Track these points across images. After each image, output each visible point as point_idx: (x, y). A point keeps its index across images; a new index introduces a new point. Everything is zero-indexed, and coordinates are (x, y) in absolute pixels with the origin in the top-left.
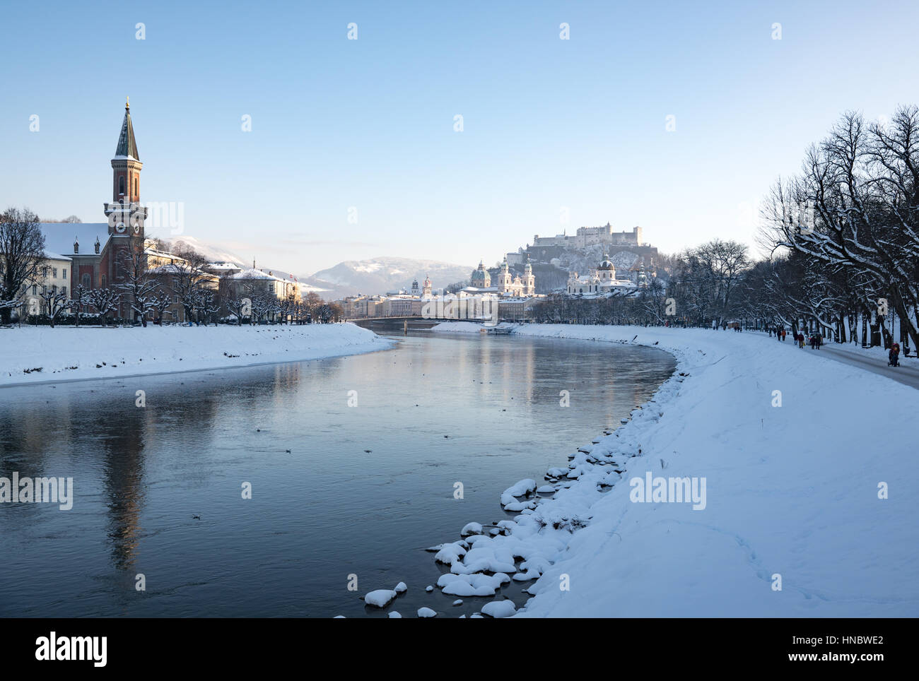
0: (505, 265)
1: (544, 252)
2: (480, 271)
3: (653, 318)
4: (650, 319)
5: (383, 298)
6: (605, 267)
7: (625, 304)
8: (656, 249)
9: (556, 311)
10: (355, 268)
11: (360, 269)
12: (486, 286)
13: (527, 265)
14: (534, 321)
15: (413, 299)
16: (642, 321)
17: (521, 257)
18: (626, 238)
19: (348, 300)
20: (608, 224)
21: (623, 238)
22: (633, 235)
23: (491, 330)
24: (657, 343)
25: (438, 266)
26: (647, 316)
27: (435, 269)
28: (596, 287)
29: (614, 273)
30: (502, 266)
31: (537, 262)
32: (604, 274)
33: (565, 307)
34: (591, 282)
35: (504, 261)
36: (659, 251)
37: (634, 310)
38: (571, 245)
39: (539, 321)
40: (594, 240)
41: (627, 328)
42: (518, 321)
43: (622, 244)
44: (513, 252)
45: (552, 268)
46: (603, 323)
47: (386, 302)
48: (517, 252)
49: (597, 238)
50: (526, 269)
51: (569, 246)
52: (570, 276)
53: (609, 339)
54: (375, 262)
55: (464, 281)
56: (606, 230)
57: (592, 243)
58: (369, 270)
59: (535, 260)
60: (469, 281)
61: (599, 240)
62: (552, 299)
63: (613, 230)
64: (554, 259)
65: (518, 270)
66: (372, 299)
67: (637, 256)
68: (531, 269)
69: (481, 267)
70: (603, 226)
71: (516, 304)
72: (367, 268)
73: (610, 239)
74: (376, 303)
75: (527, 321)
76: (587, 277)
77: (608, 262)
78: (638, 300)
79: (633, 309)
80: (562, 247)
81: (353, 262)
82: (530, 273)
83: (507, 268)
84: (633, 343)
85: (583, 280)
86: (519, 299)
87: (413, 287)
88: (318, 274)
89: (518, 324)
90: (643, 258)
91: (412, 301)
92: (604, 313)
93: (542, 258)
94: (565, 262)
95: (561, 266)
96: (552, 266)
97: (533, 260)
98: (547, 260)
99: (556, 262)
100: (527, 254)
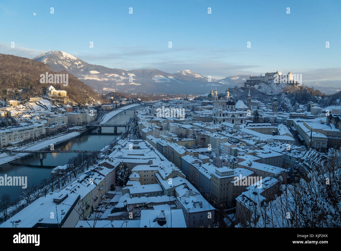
1: (252, 82)
17: (244, 84)
38: (263, 80)
65: (241, 89)
67: (288, 85)
93: (252, 85)
94: (260, 87)
95: (258, 88)
96: (254, 88)
97: (248, 85)
98: (254, 86)
99: (256, 86)
100: (246, 83)
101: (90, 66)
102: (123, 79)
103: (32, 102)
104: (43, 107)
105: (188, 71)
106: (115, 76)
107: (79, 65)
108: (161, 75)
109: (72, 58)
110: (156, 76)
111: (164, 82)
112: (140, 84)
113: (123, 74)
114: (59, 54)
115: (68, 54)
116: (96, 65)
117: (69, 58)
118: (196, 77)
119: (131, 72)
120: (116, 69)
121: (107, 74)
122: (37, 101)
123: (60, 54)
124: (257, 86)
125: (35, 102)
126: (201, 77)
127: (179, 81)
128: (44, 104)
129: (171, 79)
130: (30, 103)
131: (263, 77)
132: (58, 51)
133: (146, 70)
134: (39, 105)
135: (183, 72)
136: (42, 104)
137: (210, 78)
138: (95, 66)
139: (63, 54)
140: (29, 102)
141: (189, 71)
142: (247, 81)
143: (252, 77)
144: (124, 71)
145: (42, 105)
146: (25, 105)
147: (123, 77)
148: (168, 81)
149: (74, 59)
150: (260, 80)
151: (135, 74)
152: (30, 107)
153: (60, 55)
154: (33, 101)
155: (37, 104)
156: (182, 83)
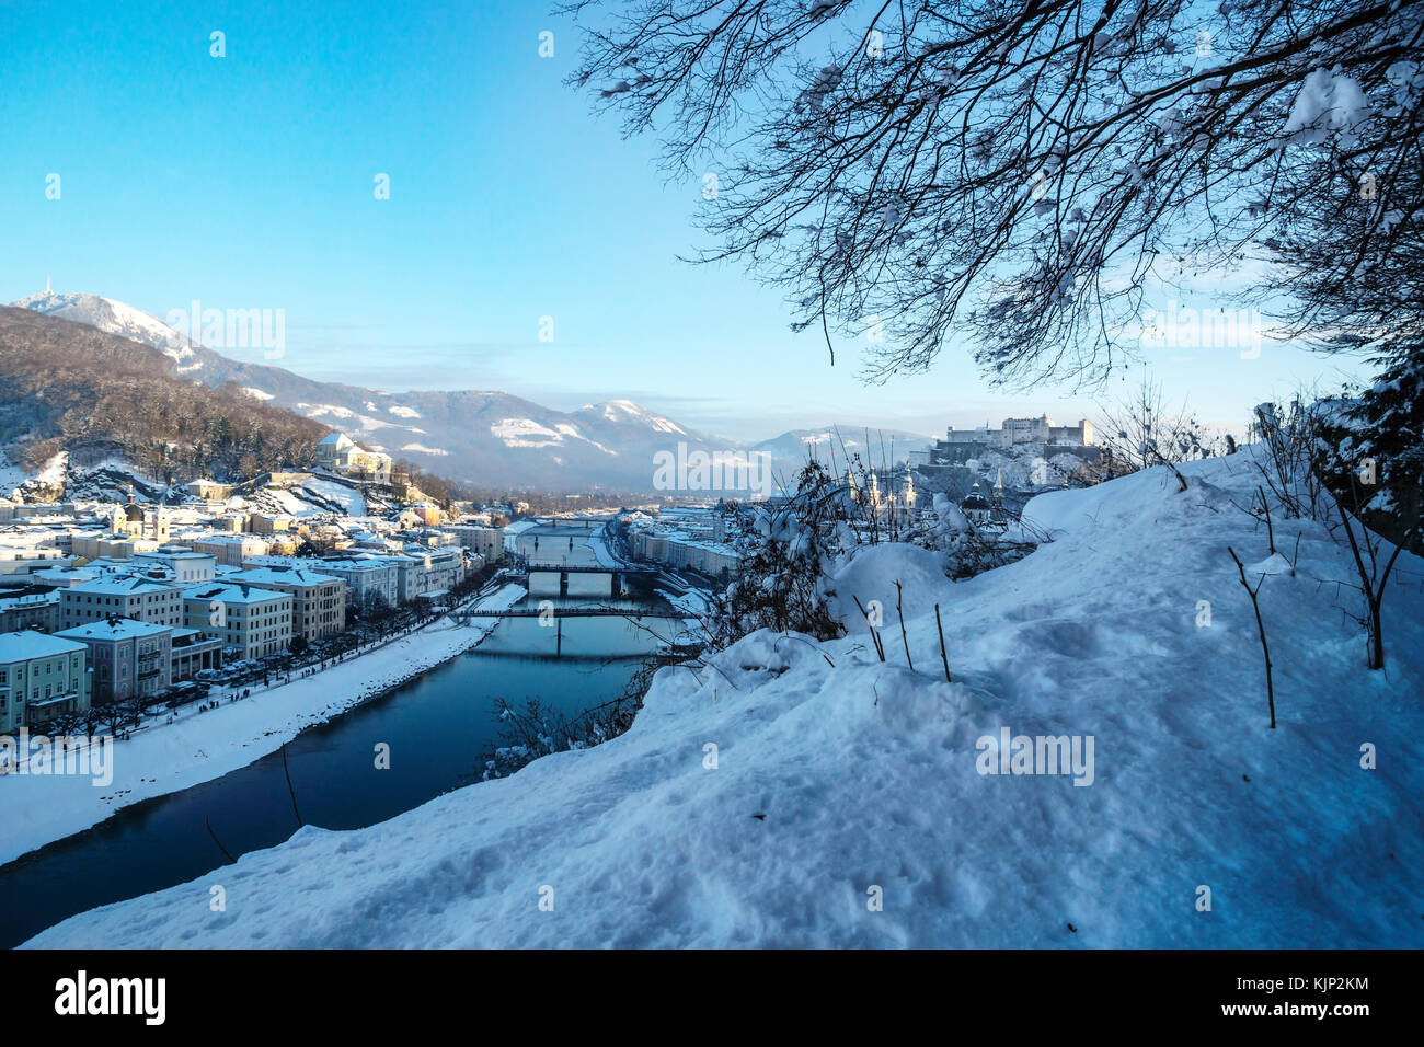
1: (959, 451)
18: (1068, 434)
20: (1044, 415)
21: (1064, 435)
22: (1078, 431)
31: (949, 464)
38: (995, 441)
43: (1063, 442)
45: (967, 472)
48: (925, 449)
49: (1029, 434)
51: (992, 442)
56: (1040, 422)
57: (1023, 441)
61: (1031, 438)
63: (1050, 424)
64: (971, 461)
65: (922, 473)
67: (1082, 459)
70: (1037, 418)
73: (1047, 435)
93: (956, 458)
94: (984, 465)
95: (979, 470)
96: (968, 469)
97: (944, 460)
98: (964, 461)
99: (973, 464)
100: (937, 452)
101: (231, 370)
102: (372, 429)
103: (279, 488)
104: (324, 507)
105: (625, 404)
106: (337, 414)
107: (186, 361)
108: (528, 418)
109: (152, 331)
110: (505, 421)
111: (541, 445)
112: (444, 453)
113: (371, 406)
114: (99, 309)
115: (134, 312)
116: (257, 367)
117: (139, 327)
118: (657, 429)
119: (404, 401)
120: (340, 385)
121: (305, 405)
122: (298, 486)
123: (102, 309)
124: (974, 461)
125: (290, 489)
126: (678, 429)
127: (600, 446)
128: (328, 497)
129: (566, 437)
130: (274, 493)
131: (995, 431)
132: (94, 297)
133: (464, 393)
134: (306, 500)
135: (608, 409)
136: (322, 497)
137: (717, 436)
138: (254, 367)
139: (114, 310)
140: (269, 487)
141: (629, 407)
142: (940, 444)
143: (956, 432)
144: (374, 396)
145: (320, 500)
146: (254, 499)
147: (373, 421)
148: (554, 444)
149: (163, 335)
150: (984, 444)
151: (419, 409)
152: (274, 506)
153: (100, 312)
154: (281, 484)
155: (297, 496)
156: (613, 452)
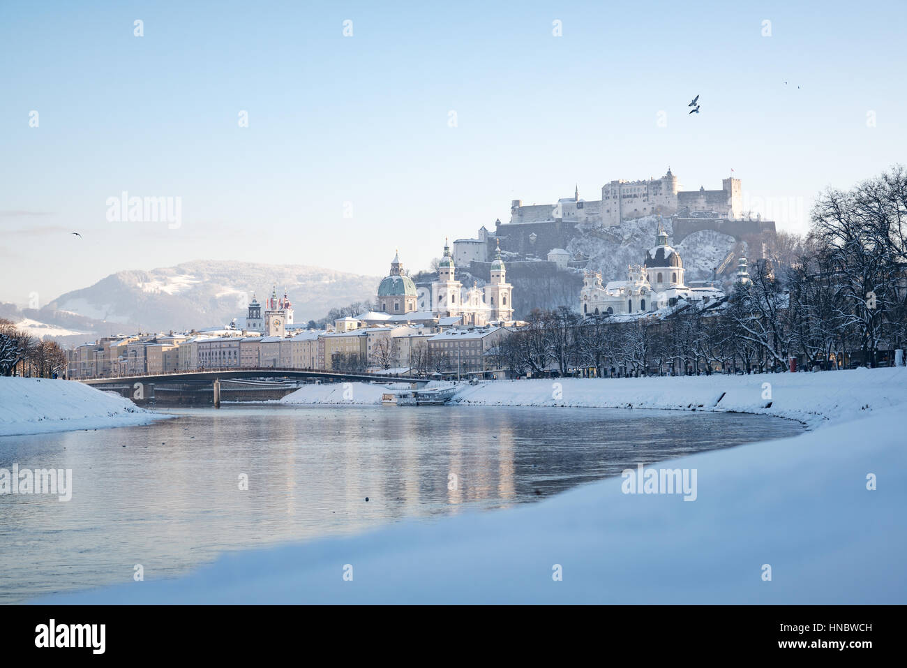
0: (447, 264)
1: (533, 237)
2: (395, 278)
3: (761, 354)
4: (754, 359)
5: (179, 339)
6: (662, 260)
7: (699, 327)
8: (772, 225)
9: (550, 349)
10: (140, 285)
11: (152, 287)
12: (407, 309)
13: (495, 263)
14: (502, 375)
15: (246, 339)
16: (739, 362)
17: (483, 249)
18: (708, 202)
19: (105, 343)
20: (669, 172)
21: (702, 203)
22: (723, 196)
23: (405, 396)
24: (769, 405)
25: (318, 277)
26: (749, 351)
27: (311, 283)
28: (643, 302)
29: (680, 271)
30: (441, 264)
31: (517, 258)
32: (660, 276)
33: (570, 340)
34: (630, 293)
35: (446, 255)
36: (778, 229)
37: (717, 339)
38: (590, 219)
39: (513, 375)
40: (640, 209)
41: (703, 379)
42: (466, 377)
43: (700, 214)
44: (468, 237)
45: (551, 270)
46: (651, 371)
47: (187, 346)
48: (476, 237)
49: (646, 205)
50: (493, 272)
51: (586, 222)
52: (586, 280)
53: (662, 404)
54: (183, 272)
55: (362, 301)
56: (663, 186)
57: (636, 215)
58: (169, 289)
59: (514, 254)
60: (374, 302)
61: (649, 209)
62: (541, 325)
63: (679, 187)
64: (555, 251)
65: (475, 275)
66: (155, 341)
67: (733, 240)
68: (503, 272)
69: (396, 268)
70: (657, 178)
71: (464, 341)
72: (165, 285)
73: (674, 204)
74: (164, 349)
75: (487, 376)
76: (622, 284)
77: (668, 249)
78: (727, 318)
79: (715, 337)
80: (572, 225)
81: (135, 273)
82: (503, 279)
83: (452, 269)
84: (716, 409)
85: (616, 290)
86: (471, 330)
87: (251, 317)
88: (62, 300)
89: (468, 382)
90: (745, 244)
91: (240, 341)
92: (655, 350)
93: (530, 248)
94: (579, 256)
99: (560, 256)
143: (528, 208)
150: (574, 225)
